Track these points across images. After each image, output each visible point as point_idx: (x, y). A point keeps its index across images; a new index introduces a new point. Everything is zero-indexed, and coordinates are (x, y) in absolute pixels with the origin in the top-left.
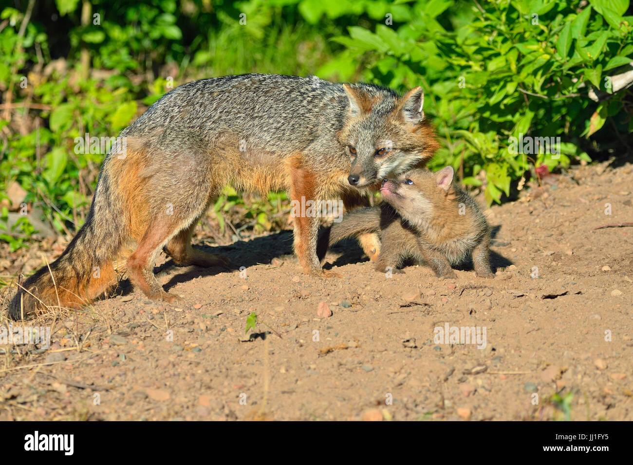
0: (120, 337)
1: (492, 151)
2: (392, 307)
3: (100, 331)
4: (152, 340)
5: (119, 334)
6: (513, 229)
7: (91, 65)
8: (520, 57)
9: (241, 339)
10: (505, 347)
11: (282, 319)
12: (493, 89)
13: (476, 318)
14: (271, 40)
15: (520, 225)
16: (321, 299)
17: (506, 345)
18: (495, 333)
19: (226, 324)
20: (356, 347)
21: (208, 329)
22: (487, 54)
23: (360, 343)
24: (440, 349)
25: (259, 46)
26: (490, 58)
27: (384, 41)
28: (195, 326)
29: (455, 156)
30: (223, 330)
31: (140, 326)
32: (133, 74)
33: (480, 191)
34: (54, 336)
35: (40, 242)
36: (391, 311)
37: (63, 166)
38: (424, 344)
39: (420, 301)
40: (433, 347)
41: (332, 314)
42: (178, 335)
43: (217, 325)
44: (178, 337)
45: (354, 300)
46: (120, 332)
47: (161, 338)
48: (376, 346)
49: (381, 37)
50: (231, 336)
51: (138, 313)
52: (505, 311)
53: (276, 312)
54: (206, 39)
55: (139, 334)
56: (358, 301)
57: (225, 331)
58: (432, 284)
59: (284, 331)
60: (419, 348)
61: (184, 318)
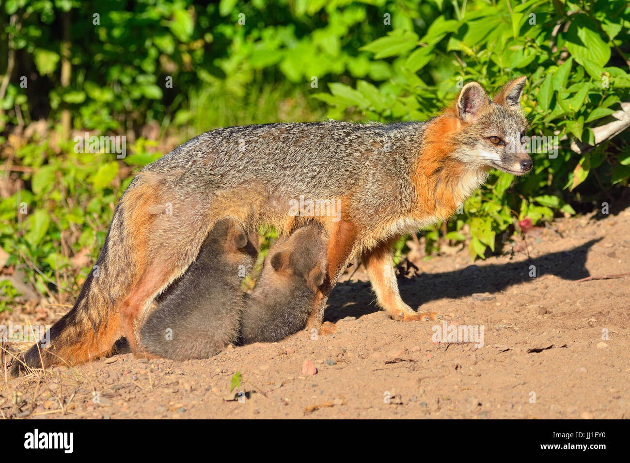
0: (104, 399)
1: (475, 205)
2: (377, 364)
3: (84, 393)
4: (136, 401)
5: (104, 395)
6: (497, 284)
7: (72, 126)
9: (226, 399)
10: (491, 402)
11: (266, 378)
13: (461, 374)
14: (253, 97)
15: (505, 279)
16: (306, 357)
17: (492, 400)
18: (480, 388)
19: (211, 384)
20: (342, 405)
21: (192, 390)
23: (345, 401)
24: (426, 405)
27: (365, 97)
28: (180, 387)
30: (207, 390)
31: (124, 387)
32: (114, 134)
33: (464, 246)
34: (38, 399)
35: (23, 304)
36: (376, 368)
37: (45, 228)
38: (410, 400)
39: (405, 357)
40: (418, 403)
41: (317, 372)
42: (162, 395)
43: (202, 384)
44: (162, 397)
45: (339, 358)
46: (104, 393)
47: (146, 399)
48: (361, 403)
49: (362, 92)
50: (216, 395)
51: (122, 375)
52: (491, 366)
53: (261, 371)
54: (187, 98)
55: (124, 395)
56: (343, 358)
57: (210, 391)
58: (417, 340)
59: (269, 390)
60: (404, 405)
61: (168, 379)
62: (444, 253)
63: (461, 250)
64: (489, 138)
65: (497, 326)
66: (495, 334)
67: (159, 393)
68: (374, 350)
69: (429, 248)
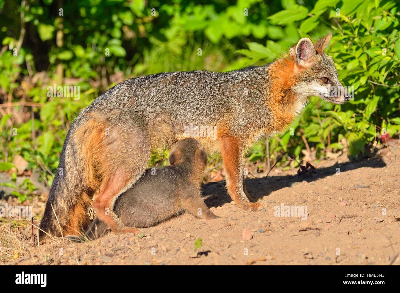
0: (107, 257)
1: (351, 124)
2: (294, 232)
3: (92, 254)
4: (129, 258)
5: (107, 255)
6: (370, 177)
7: (64, 75)
8: (370, 59)
9: (191, 256)
10: (374, 256)
11: (218, 242)
12: (350, 82)
13: (353, 237)
14: (187, 55)
15: (375, 174)
16: (244, 228)
17: (375, 255)
18: (366, 247)
19: (180, 247)
20: (272, 259)
21: (168, 251)
22: (345, 58)
23: (274, 256)
24: (330, 259)
25: (179, 59)
26: (347, 61)
27: (272, 52)
28: (159, 248)
29: (324, 129)
30: (178, 250)
31: (120, 249)
32: (93, 81)
33: (342, 153)
34: (61, 258)
35: (39, 196)
36: (293, 234)
37: (51, 144)
38: (318, 256)
39: (312, 227)
40: (324, 258)
41: (252, 238)
42: (147, 255)
43: (174, 247)
44: (147, 256)
45: (267, 228)
46: (107, 254)
47: (136, 257)
48: (285, 258)
49: (270, 49)
50: (184, 254)
51: (118, 241)
52: (372, 232)
53: (213, 237)
54: (142, 56)
55: (120, 255)
56: (270, 228)
57: (180, 251)
58: (320, 215)
59: (221, 250)
60: (315, 259)
61: (150, 243)
62: (329, 158)
63: (340, 155)
64: (321, 78)
65: (373, 205)
66: (373, 211)
67: (145, 253)
68: (290, 222)
69: (318, 154)
